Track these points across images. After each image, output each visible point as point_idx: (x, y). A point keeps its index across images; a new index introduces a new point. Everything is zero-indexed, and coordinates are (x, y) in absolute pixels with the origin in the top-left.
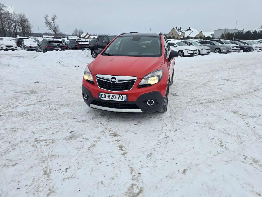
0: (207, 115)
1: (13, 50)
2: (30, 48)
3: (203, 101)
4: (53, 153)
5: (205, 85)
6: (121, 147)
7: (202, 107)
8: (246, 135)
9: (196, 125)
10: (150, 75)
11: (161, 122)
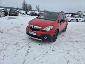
0: (71, 47)
1: (24, 14)
2: (28, 14)
3: (73, 41)
4: (6, 49)
5: (79, 34)
6: (27, 52)
7: (71, 43)
8: (83, 61)
9: (63, 50)
10: (48, 27)
11: (50, 46)
